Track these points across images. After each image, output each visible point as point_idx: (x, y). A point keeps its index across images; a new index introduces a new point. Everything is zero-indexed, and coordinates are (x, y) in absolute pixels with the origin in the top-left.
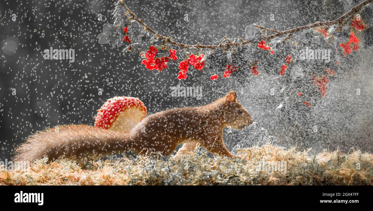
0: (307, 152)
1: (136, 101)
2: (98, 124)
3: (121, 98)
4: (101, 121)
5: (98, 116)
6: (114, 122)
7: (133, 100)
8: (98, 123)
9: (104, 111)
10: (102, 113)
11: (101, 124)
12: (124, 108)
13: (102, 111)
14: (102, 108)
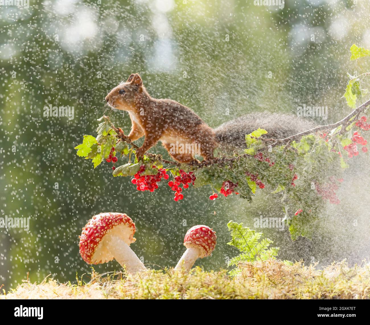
0: (314, 266)
1: (123, 217)
2: (83, 244)
3: (107, 214)
4: (86, 241)
5: (82, 235)
6: (100, 240)
7: (120, 216)
8: (83, 242)
9: (89, 229)
10: (87, 232)
11: (86, 244)
12: (111, 225)
13: (87, 229)
14: (87, 226)
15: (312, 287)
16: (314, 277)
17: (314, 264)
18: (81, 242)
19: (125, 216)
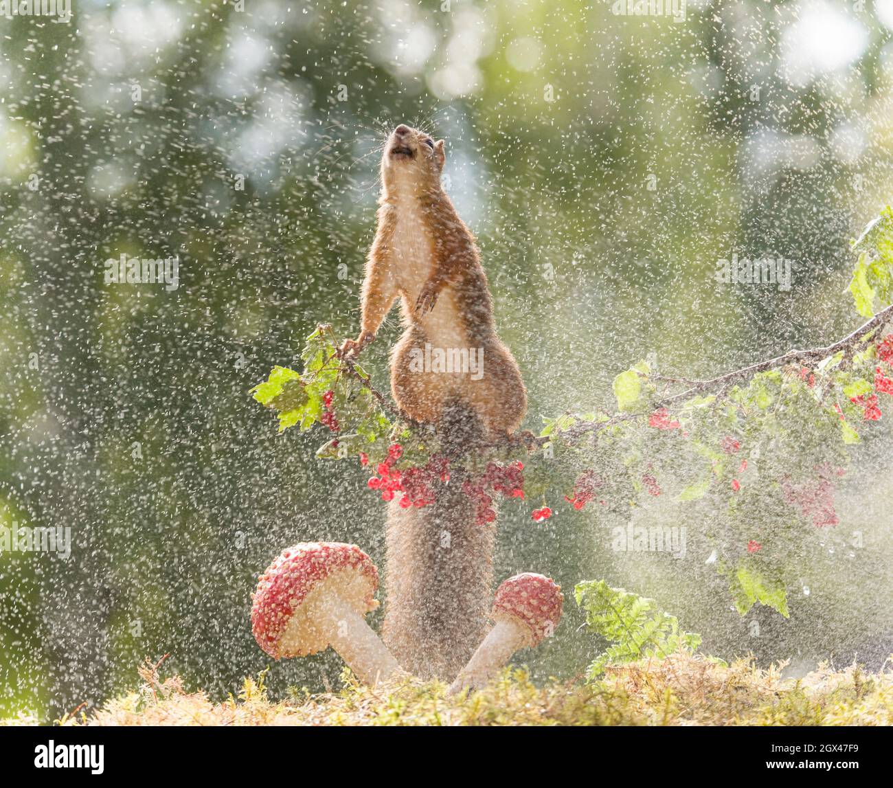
0: (778, 670)
1: (351, 552)
2: (261, 610)
3: (316, 546)
4: (266, 604)
5: (258, 591)
6: (299, 604)
7: (343, 549)
8: (261, 607)
9: (273, 579)
10: (269, 585)
11: (266, 611)
13: (267, 579)
14: (270, 571)
15: (773, 716)
16: (777, 694)
17: (778, 665)
18: (255, 607)
19: (356, 551)
